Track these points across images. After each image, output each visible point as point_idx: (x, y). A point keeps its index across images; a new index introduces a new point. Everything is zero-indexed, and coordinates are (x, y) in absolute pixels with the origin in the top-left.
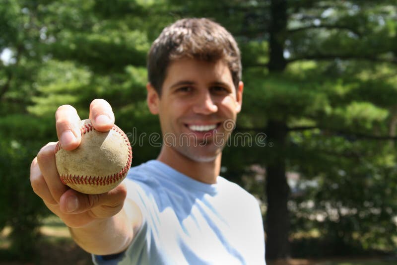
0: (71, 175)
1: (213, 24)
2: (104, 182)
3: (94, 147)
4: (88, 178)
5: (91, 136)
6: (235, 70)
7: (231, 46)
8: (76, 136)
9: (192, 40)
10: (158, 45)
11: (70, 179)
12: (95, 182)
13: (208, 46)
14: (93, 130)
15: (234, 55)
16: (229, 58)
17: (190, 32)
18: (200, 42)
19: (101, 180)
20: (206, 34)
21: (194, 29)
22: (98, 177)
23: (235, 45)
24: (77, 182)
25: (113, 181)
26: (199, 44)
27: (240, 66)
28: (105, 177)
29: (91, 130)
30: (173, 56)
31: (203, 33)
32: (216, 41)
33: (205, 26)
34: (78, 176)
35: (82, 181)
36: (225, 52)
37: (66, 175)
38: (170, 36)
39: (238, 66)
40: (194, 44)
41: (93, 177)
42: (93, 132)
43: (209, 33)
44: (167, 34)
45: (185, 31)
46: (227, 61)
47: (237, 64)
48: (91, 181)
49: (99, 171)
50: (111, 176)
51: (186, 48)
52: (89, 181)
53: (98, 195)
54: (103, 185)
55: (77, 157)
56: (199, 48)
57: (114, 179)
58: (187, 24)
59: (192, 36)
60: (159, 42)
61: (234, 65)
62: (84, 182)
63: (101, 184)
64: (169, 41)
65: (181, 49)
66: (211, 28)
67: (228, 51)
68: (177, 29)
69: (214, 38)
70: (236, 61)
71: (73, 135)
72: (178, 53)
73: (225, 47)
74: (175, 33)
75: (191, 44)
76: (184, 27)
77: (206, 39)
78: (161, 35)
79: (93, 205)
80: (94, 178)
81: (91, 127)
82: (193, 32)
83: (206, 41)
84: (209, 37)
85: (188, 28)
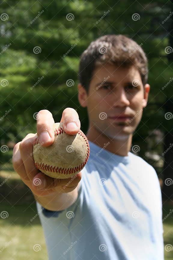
0: (43, 164)
1: (127, 39)
2: (67, 172)
3: (63, 146)
4: (56, 168)
5: (62, 137)
6: (144, 73)
7: (141, 56)
8: (51, 137)
9: (112, 51)
10: (87, 54)
11: (43, 166)
12: (61, 172)
13: (124, 56)
14: (64, 133)
15: (143, 62)
16: (139, 64)
17: (111, 45)
18: (118, 52)
19: (65, 170)
20: (122, 47)
21: (114, 43)
22: (64, 168)
23: (144, 55)
24: (47, 170)
25: (74, 172)
26: (117, 54)
27: (147, 70)
28: (68, 169)
29: (62, 133)
30: (98, 63)
31: (120, 46)
32: (130, 52)
33: (122, 41)
34: (49, 166)
35: (51, 170)
36: (136, 60)
37: (40, 163)
38: (96, 48)
39: (145, 70)
40: (114, 54)
41: (59, 168)
42: (63, 134)
43: (125, 46)
44: (93, 46)
45: (107, 45)
46: (138, 66)
47: (145, 69)
48: (58, 170)
49: (64, 164)
50: (73, 169)
51: (108, 57)
52: (56, 170)
53: (60, 179)
54: (66, 174)
55: (50, 152)
56: (118, 57)
57: (75, 171)
58: (109, 39)
59: (112, 48)
60: (88, 53)
61: (143, 70)
62: (52, 170)
63: (65, 173)
64: (95, 52)
65: (104, 57)
66: (126, 42)
67: (138, 59)
68: (101, 43)
69: (129, 50)
70: (144, 67)
71: (49, 136)
72: (102, 61)
73: (136, 56)
74: (99, 46)
75: (111, 53)
76: (106, 41)
77: (122, 50)
78: (89, 47)
79: (56, 185)
80: (61, 168)
81: (63, 130)
82: (113, 45)
83: (121, 52)
84: (125, 49)
85: (109, 42)
